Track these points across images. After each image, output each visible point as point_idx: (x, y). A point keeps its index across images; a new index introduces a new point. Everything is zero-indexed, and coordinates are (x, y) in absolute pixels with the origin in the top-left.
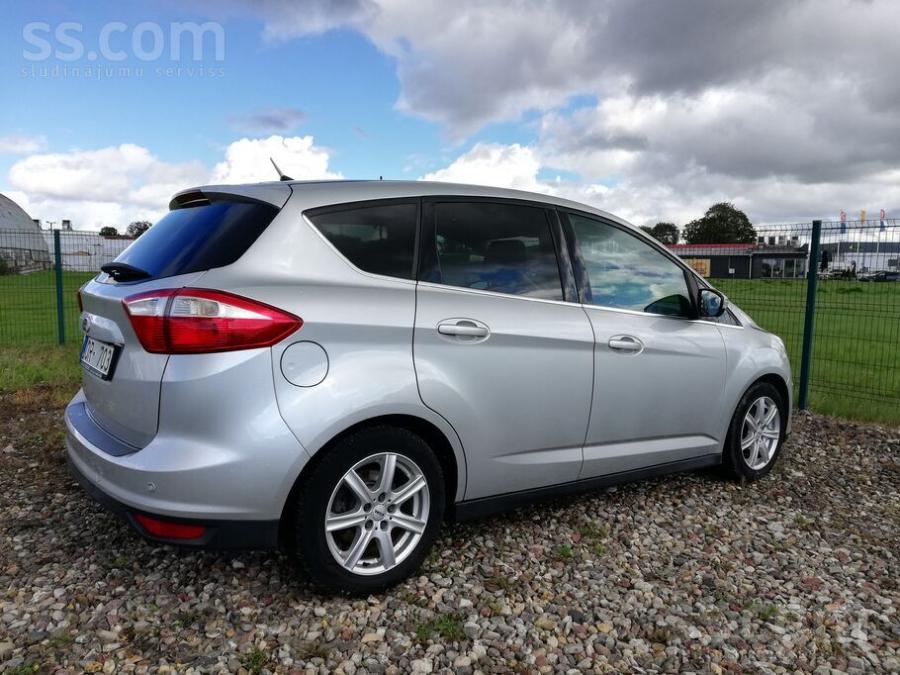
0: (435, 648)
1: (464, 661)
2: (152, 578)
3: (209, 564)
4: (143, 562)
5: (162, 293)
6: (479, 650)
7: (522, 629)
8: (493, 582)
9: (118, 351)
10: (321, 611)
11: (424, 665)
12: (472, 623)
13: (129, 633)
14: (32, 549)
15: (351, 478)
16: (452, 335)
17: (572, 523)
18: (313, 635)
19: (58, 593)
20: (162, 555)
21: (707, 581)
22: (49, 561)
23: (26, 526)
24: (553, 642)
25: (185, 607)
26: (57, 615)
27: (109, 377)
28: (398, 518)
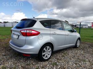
0: (55, 66)
1: (58, 67)
2: (22, 60)
3: (27, 59)
4: (20, 59)
5: (25, 30)
6: (59, 66)
7: (63, 64)
8: (58, 59)
9: (19, 36)
10: (41, 63)
11: (54, 68)
12: (57, 63)
13: (22, 66)
14: (6, 58)
15: (45, 49)
16: (53, 34)
17: (63, 53)
18: (42, 66)
19: (12, 62)
20: (22, 58)
21: (78, 58)
22: (9, 59)
23: (5, 55)
24: (66, 65)
25: (27, 63)
26: (13, 65)
27: (18, 39)
28: (49, 53)
